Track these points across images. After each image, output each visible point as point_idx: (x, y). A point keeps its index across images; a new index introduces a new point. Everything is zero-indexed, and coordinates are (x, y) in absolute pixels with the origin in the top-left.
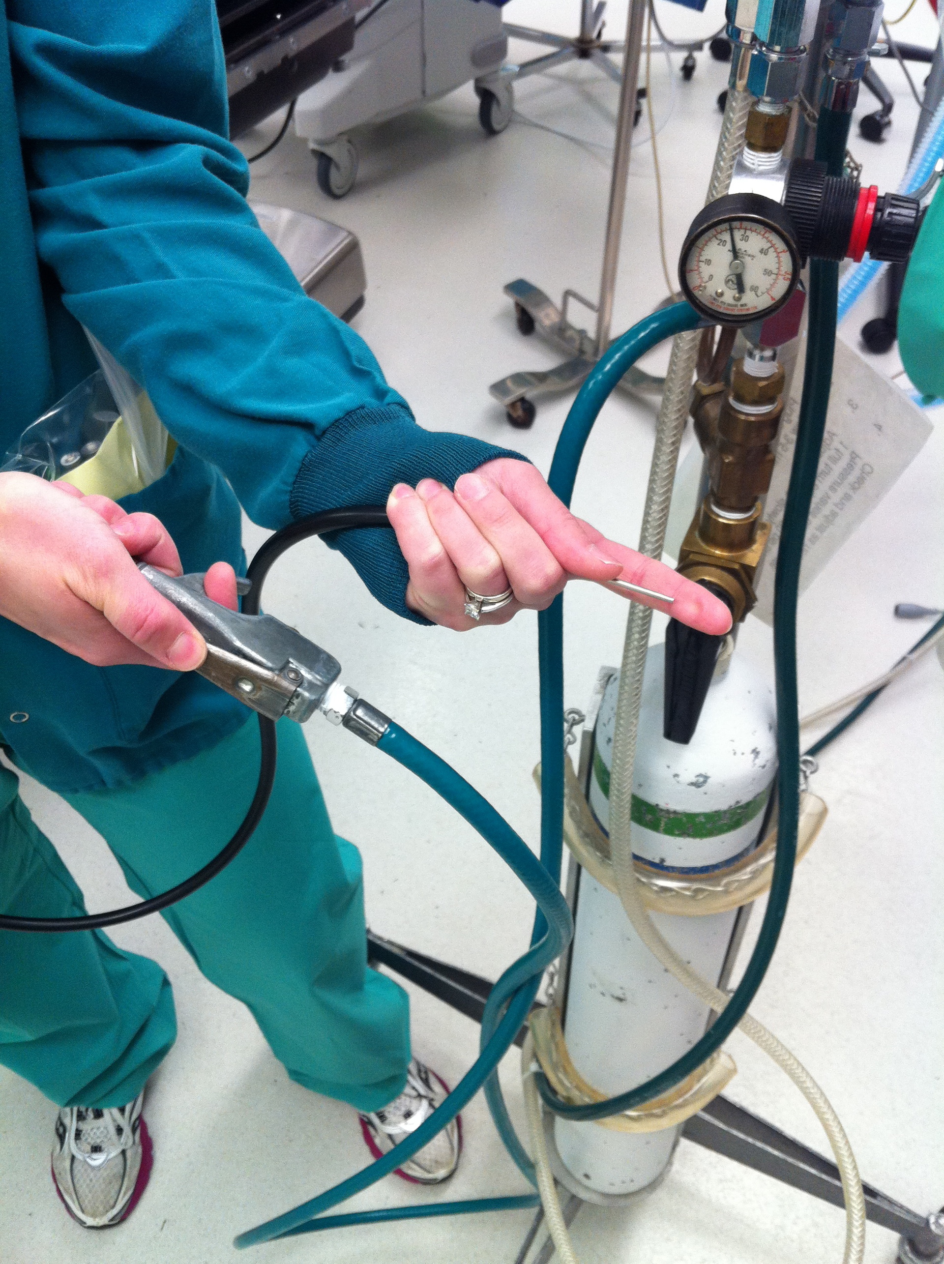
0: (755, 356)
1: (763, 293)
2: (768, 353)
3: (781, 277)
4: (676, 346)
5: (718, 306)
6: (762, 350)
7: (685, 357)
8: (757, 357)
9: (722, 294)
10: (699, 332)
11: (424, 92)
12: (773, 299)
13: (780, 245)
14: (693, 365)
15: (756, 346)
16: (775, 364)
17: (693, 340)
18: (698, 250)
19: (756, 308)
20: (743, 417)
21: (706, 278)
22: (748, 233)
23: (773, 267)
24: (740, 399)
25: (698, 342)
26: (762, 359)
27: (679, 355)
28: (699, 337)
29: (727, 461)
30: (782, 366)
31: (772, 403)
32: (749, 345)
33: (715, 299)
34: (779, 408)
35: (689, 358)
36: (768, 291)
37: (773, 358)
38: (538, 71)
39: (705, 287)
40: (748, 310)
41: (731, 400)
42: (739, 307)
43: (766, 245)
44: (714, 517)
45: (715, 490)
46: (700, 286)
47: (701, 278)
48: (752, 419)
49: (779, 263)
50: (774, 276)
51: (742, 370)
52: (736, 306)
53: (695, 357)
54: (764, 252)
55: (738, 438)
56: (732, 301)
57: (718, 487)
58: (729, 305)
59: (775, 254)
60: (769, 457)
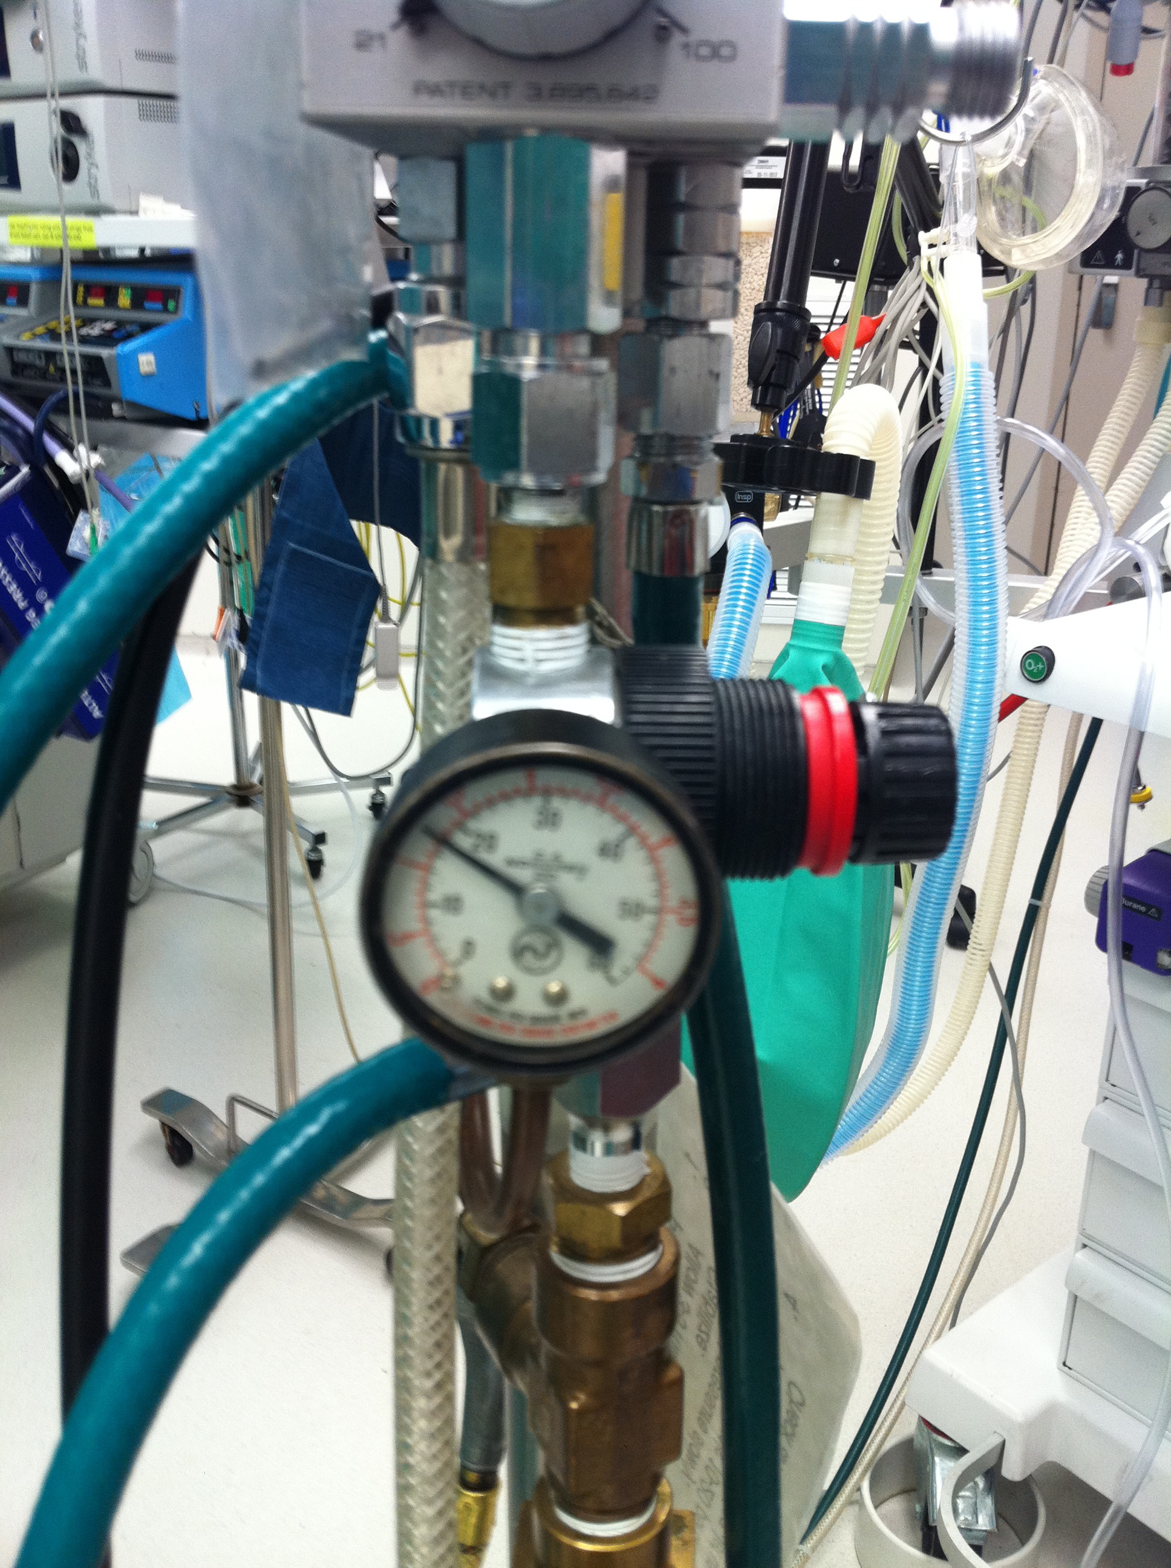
0: (593, 1144)
1: (627, 972)
2: (622, 1134)
3: (671, 919)
4: (404, 1152)
5: (504, 1027)
6: (607, 1129)
7: (429, 1173)
8: (598, 1147)
9: (507, 994)
10: (453, 1109)
11: (21, 864)
12: (658, 983)
13: (654, 829)
14: (454, 1186)
15: (591, 1122)
16: (642, 1154)
17: (441, 1130)
18: (417, 874)
19: (612, 1016)
20: (592, 1295)
21: (454, 950)
22: (557, 803)
23: (643, 889)
24: (576, 1252)
25: (453, 1134)
26: (609, 1149)
27: (414, 1170)
28: (456, 1122)
29: (574, 1405)
30: (655, 1160)
31: (653, 1248)
32: (574, 1121)
33: (490, 1009)
34: (669, 1257)
35: (439, 1175)
36: (641, 961)
37: (635, 1143)
38: (183, 827)
39: (456, 980)
40: (591, 1025)
41: (557, 1258)
42: (566, 1022)
43: (612, 830)
44: (566, 1540)
45: (560, 1477)
46: (441, 977)
47: (439, 954)
48: (614, 1295)
49: (659, 876)
50: (648, 919)
51: (569, 1180)
52: (555, 1019)
53: (454, 1168)
54: (609, 851)
55: (588, 1347)
56: (541, 1009)
57: (566, 1473)
58: (536, 1019)
59: (641, 855)
60: (671, 1374)
